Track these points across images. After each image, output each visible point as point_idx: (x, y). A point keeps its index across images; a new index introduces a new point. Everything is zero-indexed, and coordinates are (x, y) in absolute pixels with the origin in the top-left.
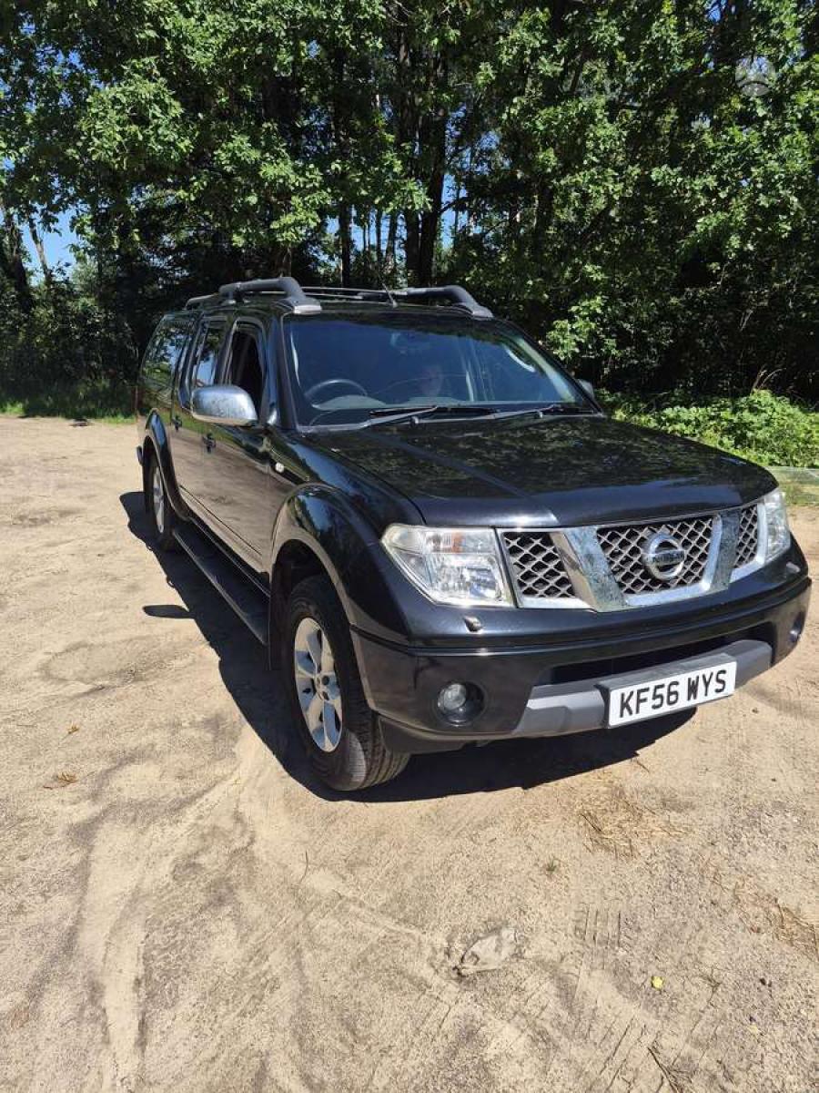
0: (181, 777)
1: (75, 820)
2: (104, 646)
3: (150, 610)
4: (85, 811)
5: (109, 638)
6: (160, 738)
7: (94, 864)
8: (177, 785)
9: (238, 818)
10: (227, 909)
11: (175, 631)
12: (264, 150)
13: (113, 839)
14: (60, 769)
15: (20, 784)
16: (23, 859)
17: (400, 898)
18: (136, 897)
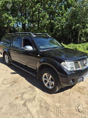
0: (31, 95)
1: (22, 103)
2: (8, 79)
3: (11, 73)
4: (23, 102)
5: (8, 78)
6: (25, 90)
7: (29, 109)
8: (31, 96)
9: (42, 98)
10: (49, 110)
11: (16, 76)
12: (9, 15)
13: (29, 105)
14: (15, 97)
15: (12, 100)
16: (19, 110)
17: (67, 104)
18: (37, 112)
